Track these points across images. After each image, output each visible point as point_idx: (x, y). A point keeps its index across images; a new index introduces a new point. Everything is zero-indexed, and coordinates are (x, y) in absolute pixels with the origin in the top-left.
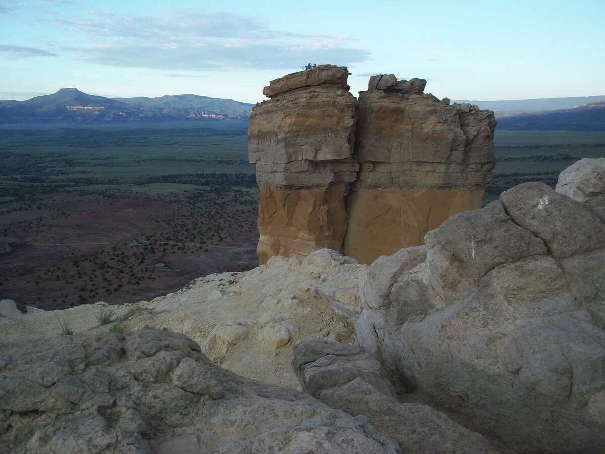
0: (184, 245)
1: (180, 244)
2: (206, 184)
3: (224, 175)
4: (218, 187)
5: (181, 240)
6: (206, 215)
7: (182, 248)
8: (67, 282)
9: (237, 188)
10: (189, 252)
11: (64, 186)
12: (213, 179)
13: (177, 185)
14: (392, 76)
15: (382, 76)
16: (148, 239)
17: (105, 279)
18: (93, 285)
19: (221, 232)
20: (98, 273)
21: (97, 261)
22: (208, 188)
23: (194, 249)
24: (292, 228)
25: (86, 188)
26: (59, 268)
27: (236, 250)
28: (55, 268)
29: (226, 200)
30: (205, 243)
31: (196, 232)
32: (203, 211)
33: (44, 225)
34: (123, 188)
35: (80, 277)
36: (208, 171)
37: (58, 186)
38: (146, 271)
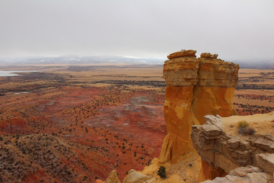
0: (108, 103)
1: (107, 103)
2: (114, 83)
3: (120, 81)
4: (118, 84)
5: (107, 102)
6: (115, 94)
7: (108, 104)
8: (72, 115)
9: (124, 85)
10: (110, 106)
11: (70, 84)
12: (116, 82)
13: (105, 84)
14: (209, 54)
15: (205, 53)
16: (97, 101)
17: (84, 114)
18: (80, 115)
19: (120, 99)
20: (82, 112)
21: (81, 108)
22: (115, 85)
23: (111, 105)
24: (177, 99)
25: (76, 85)
26: (69, 110)
27: (125, 105)
28: (68, 110)
29: (121, 89)
30: (115, 103)
31: (112, 99)
32: (114, 92)
33: (64, 96)
34: (88, 85)
35: (76, 113)
36: (115, 79)
37: (68, 84)
38: (96, 111)
